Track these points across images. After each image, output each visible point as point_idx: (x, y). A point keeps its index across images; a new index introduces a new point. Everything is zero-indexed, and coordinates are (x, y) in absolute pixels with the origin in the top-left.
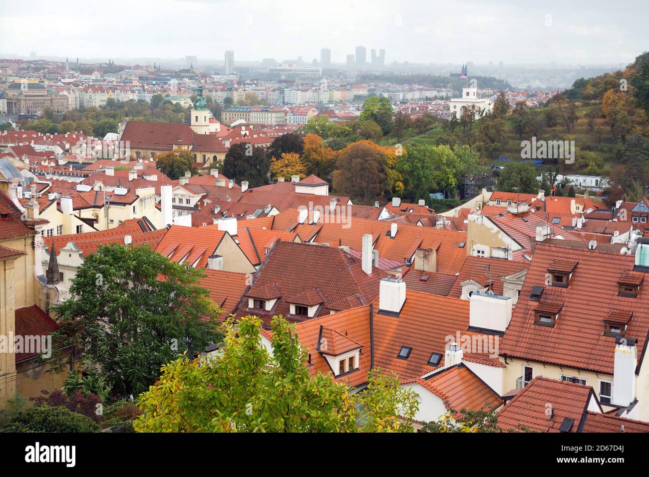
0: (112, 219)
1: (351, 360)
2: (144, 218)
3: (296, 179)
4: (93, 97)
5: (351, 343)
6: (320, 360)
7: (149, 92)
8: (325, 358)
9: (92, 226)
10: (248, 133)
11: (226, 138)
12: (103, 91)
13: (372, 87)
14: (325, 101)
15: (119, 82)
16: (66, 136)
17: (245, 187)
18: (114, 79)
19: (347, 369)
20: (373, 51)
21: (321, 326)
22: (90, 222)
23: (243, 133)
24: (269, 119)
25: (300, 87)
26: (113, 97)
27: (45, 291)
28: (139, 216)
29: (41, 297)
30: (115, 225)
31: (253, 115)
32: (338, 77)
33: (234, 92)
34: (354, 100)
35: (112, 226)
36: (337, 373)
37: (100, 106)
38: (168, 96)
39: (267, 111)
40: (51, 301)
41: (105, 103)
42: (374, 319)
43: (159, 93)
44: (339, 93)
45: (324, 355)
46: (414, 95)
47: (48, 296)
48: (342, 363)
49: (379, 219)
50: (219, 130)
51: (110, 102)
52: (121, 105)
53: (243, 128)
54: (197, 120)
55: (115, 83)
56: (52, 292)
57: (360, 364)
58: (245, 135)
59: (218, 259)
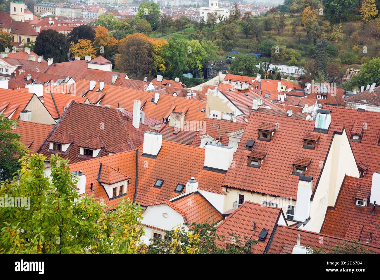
1: (121, 187)
3: (88, 58)
5: (121, 176)
6: (99, 187)
8: (103, 186)
10: (54, 23)
11: (38, 25)
14: (112, 3)
17: (50, 62)
19: (118, 194)
21: (101, 164)
23: (50, 22)
24: (70, 14)
31: (58, 9)
34: (132, 4)
36: (111, 196)
39: (68, 7)
42: (139, 159)
45: (102, 184)
46: (175, 3)
48: (115, 189)
49: (147, 90)
50: (32, 19)
53: (50, 19)
54: (15, 10)
57: (128, 190)
58: (52, 24)
59: (28, 113)
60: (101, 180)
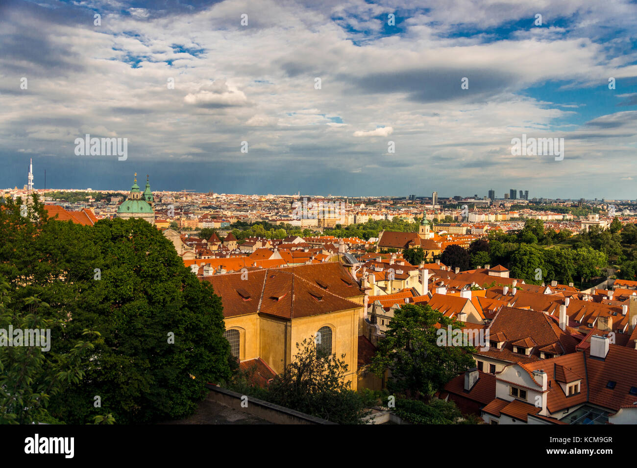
0: (395, 287)
1: (576, 386)
2: (413, 288)
3: (488, 267)
4: (361, 218)
5: (575, 376)
6: (555, 385)
7: (391, 215)
8: (559, 384)
9: (384, 291)
10: (451, 239)
11: (439, 242)
12: (366, 215)
13: (521, 213)
14: (493, 221)
15: (375, 210)
16: (350, 239)
17: (457, 271)
18: (372, 208)
19: (573, 393)
20: (521, 192)
21: (555, 364)
22: (384, 289)
23: (448, 239)
24: (461, 231)
25: (477, 213)
26: (371, 218)
27: (369, 328)
28: (410, 286)
29: (367, 331)
30: (397, 290)
31: (451, 228)
32: (499, 207)
33: (439, 215)
34: (510, 220)
35: (394, 292)
36: (567, 394)
37: (365, 223)
38: (401, 217)
39: (459, 226)
40: (372, 334)
41: (367, 221)
42: (587, 361)
43: (397, 215)
44: (501, 216)
45: (559, 382)
46: (548, 218)
47: (370, 330)
48: (570, 388)
49: (545, 293)
50: (433, 237)
51: (370, 220)
52: (376, 222)
53: (449, 236)
54: (423, 231)
55: (372, 210)
56: (373, 328)
57: (581, 390)
58: (450, 240)
59: (464, 315)
60: (557, 379)
